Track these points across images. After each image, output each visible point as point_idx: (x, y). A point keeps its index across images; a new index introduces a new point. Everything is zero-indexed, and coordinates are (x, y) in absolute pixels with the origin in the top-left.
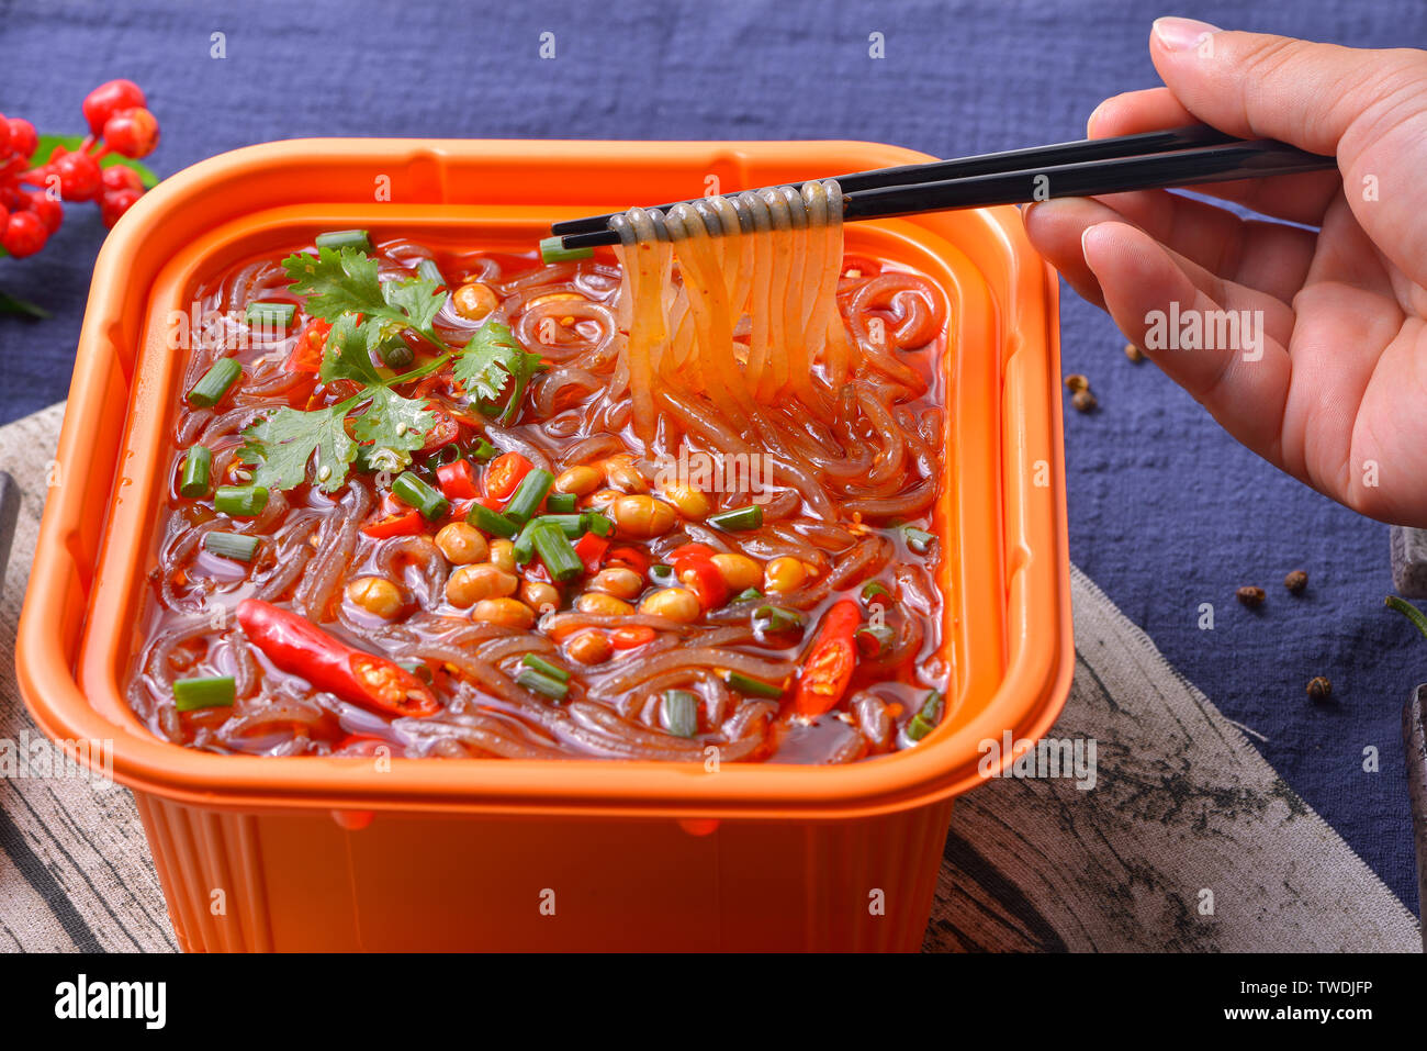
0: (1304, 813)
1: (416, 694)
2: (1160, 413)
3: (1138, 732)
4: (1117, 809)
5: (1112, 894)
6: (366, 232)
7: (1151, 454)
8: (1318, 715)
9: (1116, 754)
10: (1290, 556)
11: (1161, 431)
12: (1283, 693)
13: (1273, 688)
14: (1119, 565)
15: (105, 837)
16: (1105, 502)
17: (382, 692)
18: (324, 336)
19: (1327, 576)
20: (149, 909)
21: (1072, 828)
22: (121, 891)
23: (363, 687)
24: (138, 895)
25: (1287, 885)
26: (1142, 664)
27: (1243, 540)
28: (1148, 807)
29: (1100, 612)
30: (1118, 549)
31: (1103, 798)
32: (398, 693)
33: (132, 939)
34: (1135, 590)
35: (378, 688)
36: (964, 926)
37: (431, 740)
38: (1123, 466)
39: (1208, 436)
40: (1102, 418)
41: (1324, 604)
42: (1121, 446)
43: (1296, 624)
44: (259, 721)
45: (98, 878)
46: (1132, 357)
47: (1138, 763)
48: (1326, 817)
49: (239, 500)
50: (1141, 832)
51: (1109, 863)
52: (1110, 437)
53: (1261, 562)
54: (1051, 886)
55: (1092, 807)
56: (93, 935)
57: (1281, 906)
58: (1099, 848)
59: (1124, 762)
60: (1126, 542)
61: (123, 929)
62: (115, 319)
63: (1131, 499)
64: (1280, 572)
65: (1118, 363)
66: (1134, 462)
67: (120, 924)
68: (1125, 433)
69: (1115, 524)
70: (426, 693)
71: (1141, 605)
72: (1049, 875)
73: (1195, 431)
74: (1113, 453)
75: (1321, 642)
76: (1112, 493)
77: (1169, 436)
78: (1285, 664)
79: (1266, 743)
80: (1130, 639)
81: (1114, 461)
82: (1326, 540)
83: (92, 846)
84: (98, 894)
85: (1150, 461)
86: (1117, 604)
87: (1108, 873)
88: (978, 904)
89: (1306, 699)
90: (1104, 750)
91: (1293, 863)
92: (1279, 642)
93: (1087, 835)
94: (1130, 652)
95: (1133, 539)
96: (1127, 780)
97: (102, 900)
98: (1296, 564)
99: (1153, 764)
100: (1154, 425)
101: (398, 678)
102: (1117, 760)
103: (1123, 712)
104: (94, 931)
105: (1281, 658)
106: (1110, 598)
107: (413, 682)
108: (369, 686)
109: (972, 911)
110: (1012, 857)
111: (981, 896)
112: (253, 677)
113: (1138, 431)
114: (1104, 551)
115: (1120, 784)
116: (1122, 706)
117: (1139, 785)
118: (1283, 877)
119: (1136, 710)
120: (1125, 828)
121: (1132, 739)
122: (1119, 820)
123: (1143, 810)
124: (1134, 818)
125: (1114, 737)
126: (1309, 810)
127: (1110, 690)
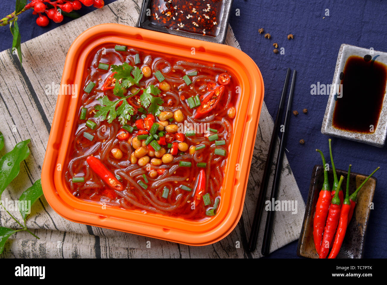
1: (119, 185)
3: (265, 146)
4: (257, 167)
5: (251, 189)
6: (125, 47)
8: (300, 147)
17: (112, 185)
25: (284, 191)
30: (273, 93)
32: (116, 185)
34: (274, 106)
43: (302, 122)
44: (88, 187)
47: (263, 155)
48: (295, 175)
49: (91, 126)
50: (260, 173)
64: (303, 106)
70: (121, 185)
75: (306, 129)
78: (297, 133)
79: (288, 153)
91: (286, 186)
92: (298, 126)
94: (268, 124)
96: (260, 159)
98: (307, 104)
99: (266, 155)
101: (116, 181)
102: (260, 154)
103: (264, 141)
105: (297, 131)
107: (119, 182)
115: (258, 161)
116: (264, 139)
117: (262, 161)
118: (283, 188)
119: (266, 141)
120: (257, 172)
121: (263, 148)
122: (256, 170)
123: (261, 167)
124: (259, 170)
125: (260, 148)
126: (292, 173)
127: (262, 134)
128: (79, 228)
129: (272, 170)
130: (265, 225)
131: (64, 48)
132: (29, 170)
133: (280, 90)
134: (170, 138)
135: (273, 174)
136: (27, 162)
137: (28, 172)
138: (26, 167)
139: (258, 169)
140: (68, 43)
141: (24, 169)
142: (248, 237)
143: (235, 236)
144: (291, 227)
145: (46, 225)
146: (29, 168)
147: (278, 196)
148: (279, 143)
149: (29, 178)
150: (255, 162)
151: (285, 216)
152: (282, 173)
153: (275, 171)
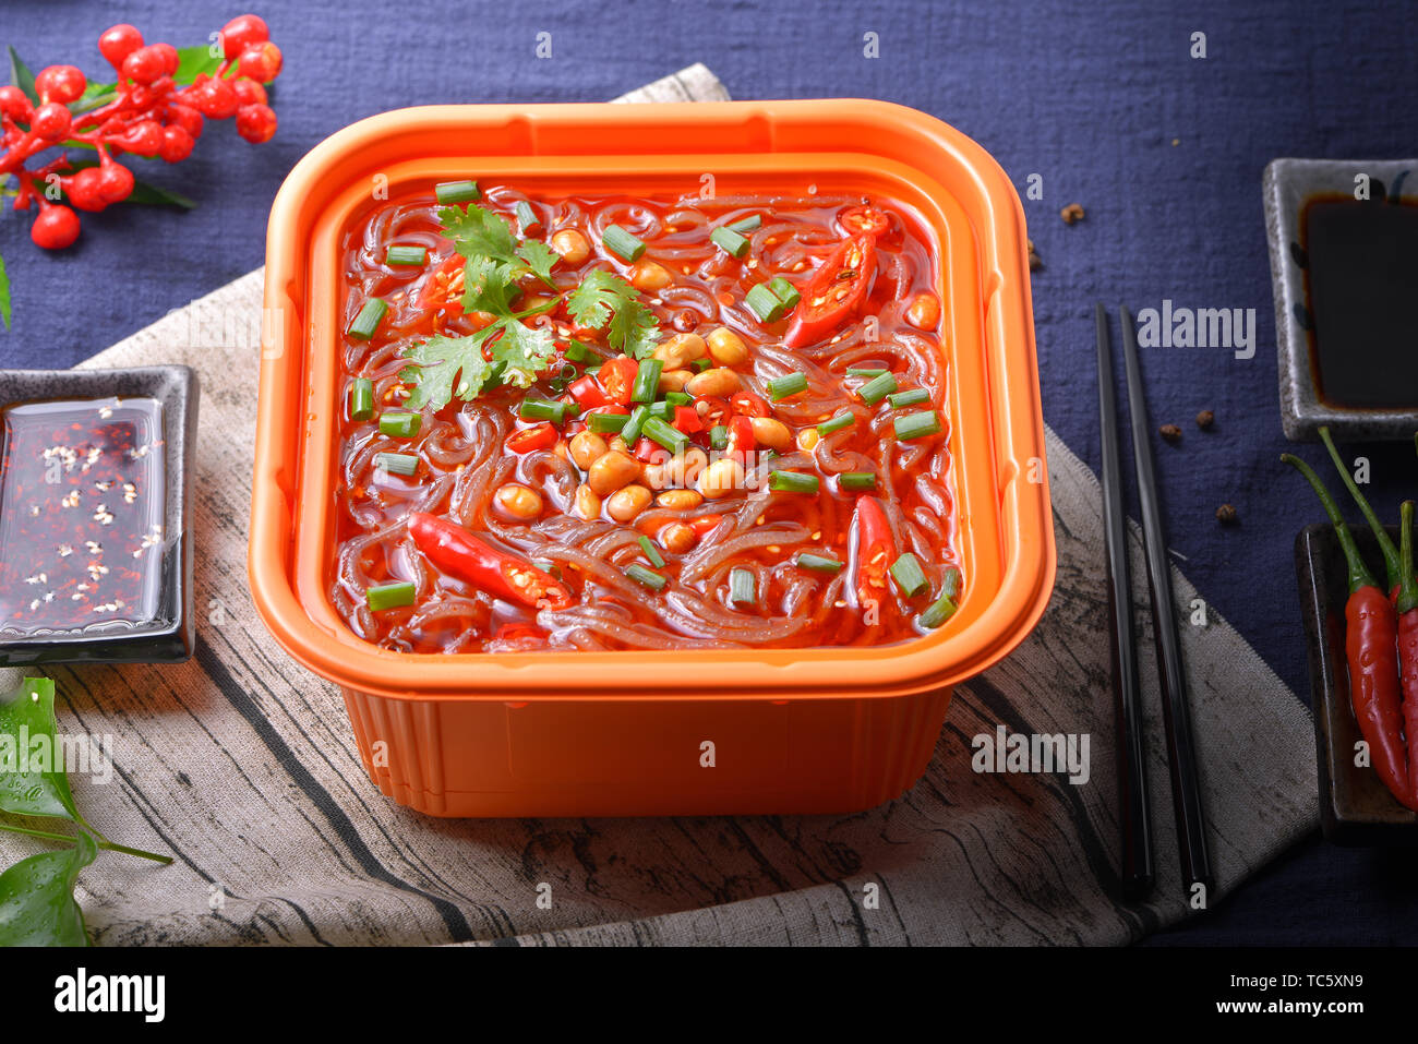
0: (1218, 623)
1: (552, 591)
2: (1092, 270)
3: (1088, 556)
4: (1075, 622)
5: (1076, 694)
6: (475, 183)
7: (1086, 307)
8: (1226, 535)
9: (1072, 575)
10: (1199, 395)
11: (1093, 287)
12: (1199, 516)
13: (1190, 513)
14: (1066, 407)
15: (291, 669)
16: (1051, 350)
17: (527, 592)
18: (450, 275)
19: (1229, 412)
20: (333, 729)
21: (1042, 641)
22: (309, 714)
23: (512, 588)
24: (323, 718)
25: (1208, 683)
26: (1088, 496)
27: (1162, 382)
28: (1098, 620)
29: (1053, 450)
30: (1063, 393)
31: (1064, 614)
32: (540, 591)
33: (322, 755)
34: (1080, 429)
35: (524, 589)
36: (964, 728)
37: (568, 630)
38: (1064, 318)
39: (1130, 289)
40: (1046, 275)
41: (1228, 437)
42: (1061, 300)
43: (1207, 457)
44: (434, 617)
45: (290, 704)
46: (1067, 220)
47: (1088, 582)
48: (1234, 624)
49: (400, 425)
50: (1094, 641)
51: (1072, 669)
52: (1052, 292)
53: (1177, 401)
54: (1030, 693)
55: (1057, 622)
56: (292, 753)
57: (1204, 701)
58: (1064, 657)
59: (1078, 582)
60: (1070, 386)
61: (315, 747)
62: (290, 277)
63: (1072, 347)
64: (1191, 410)
65: (1055, 224)
66: (1072, 314)
67: (311, 742)
68: (1064, 288)
69: (1060, 370)
70: (561, 590)
71: (1084, 443)
72: (1027, 683)
73: (1120, 285)
74: (1055, 307)
75: (1226, 473)
76: (1057, 342)
77: (1099, 291)
78: (1198, 492)
79: (1186, 562)
80: (1077, 474)
81: (1056, 314)
82: (1227, 380)
83: (283, 676)
84: (291, 718)
85: (1085, 314)
86: (1065, 442)
87: (1072, 676)
88: (975, 710)
89: (1216, 521)
90: (1062, 572)
91: (1211, 665)
92: (1193, 472)
93: (1054, 646)
94: (1077, 484)
95: (1075, 382)
96: (1081, 597)
97: (295, 723)
98: (1204, 402)
99: (1100, 583)
100: (1086, 282)
101: (539, 578)
102: (1073, 580)
103: (1075, 538)
104: (292, 749)
105: (1195, 486)
106: (1060, 436)
107: (550, 580)
108: (517, 587)
109: (971, 716)
110: (999, 670)
111: (977, 703)
112: (425, 579)
113: (1074, 287)
114: (1053, 395)
115: (1076, 601)
116: (1075, 533)
117: (1091, 602)
118: (1204, 677)
119: (1085, 536)
120: (1083, 638)
121: (1083, 562)
122: (1077, 631)
123: (1095, 623)
124: (1089, 629)
125: (1070, 560)
126: (1222, 620)
127: (1064, 518)
128: (402, 909)
129: (1141, 625)
130: (1172, 808)
131: (207, 378)
132: (143, 798)
133: (1089, 376)
134: (714, 415)
135: (1150, 639)
136: (128, 771)
137: (142, 803)
138: (129, 789)
139: (1084, 629)
140: (220, 358)
141: (122, 794)
142: (1116, 859)
143: (1058, 842)
144: (1278, 795)
145: (262, 918)
146: (142, 790)
147: (1192, 705)
148: (1136, 538)
149: (147, 822)
150: (1063, 606)
151: (1242, 767)
152: (1182, 628)
153: (1151, 627)
